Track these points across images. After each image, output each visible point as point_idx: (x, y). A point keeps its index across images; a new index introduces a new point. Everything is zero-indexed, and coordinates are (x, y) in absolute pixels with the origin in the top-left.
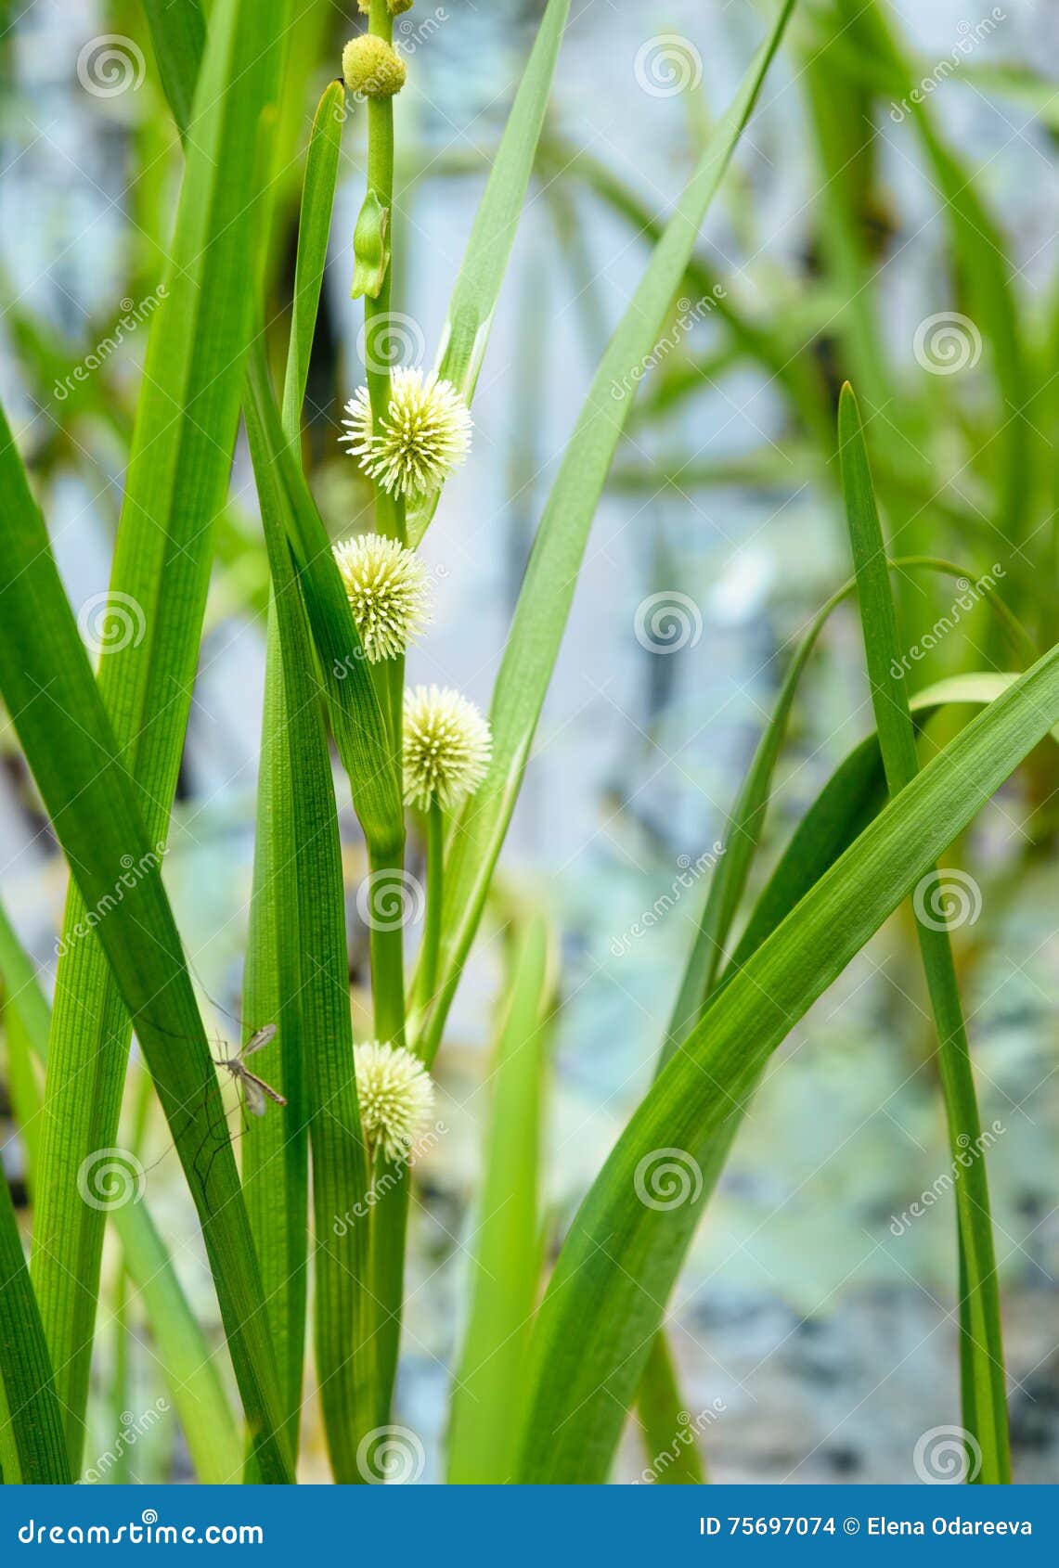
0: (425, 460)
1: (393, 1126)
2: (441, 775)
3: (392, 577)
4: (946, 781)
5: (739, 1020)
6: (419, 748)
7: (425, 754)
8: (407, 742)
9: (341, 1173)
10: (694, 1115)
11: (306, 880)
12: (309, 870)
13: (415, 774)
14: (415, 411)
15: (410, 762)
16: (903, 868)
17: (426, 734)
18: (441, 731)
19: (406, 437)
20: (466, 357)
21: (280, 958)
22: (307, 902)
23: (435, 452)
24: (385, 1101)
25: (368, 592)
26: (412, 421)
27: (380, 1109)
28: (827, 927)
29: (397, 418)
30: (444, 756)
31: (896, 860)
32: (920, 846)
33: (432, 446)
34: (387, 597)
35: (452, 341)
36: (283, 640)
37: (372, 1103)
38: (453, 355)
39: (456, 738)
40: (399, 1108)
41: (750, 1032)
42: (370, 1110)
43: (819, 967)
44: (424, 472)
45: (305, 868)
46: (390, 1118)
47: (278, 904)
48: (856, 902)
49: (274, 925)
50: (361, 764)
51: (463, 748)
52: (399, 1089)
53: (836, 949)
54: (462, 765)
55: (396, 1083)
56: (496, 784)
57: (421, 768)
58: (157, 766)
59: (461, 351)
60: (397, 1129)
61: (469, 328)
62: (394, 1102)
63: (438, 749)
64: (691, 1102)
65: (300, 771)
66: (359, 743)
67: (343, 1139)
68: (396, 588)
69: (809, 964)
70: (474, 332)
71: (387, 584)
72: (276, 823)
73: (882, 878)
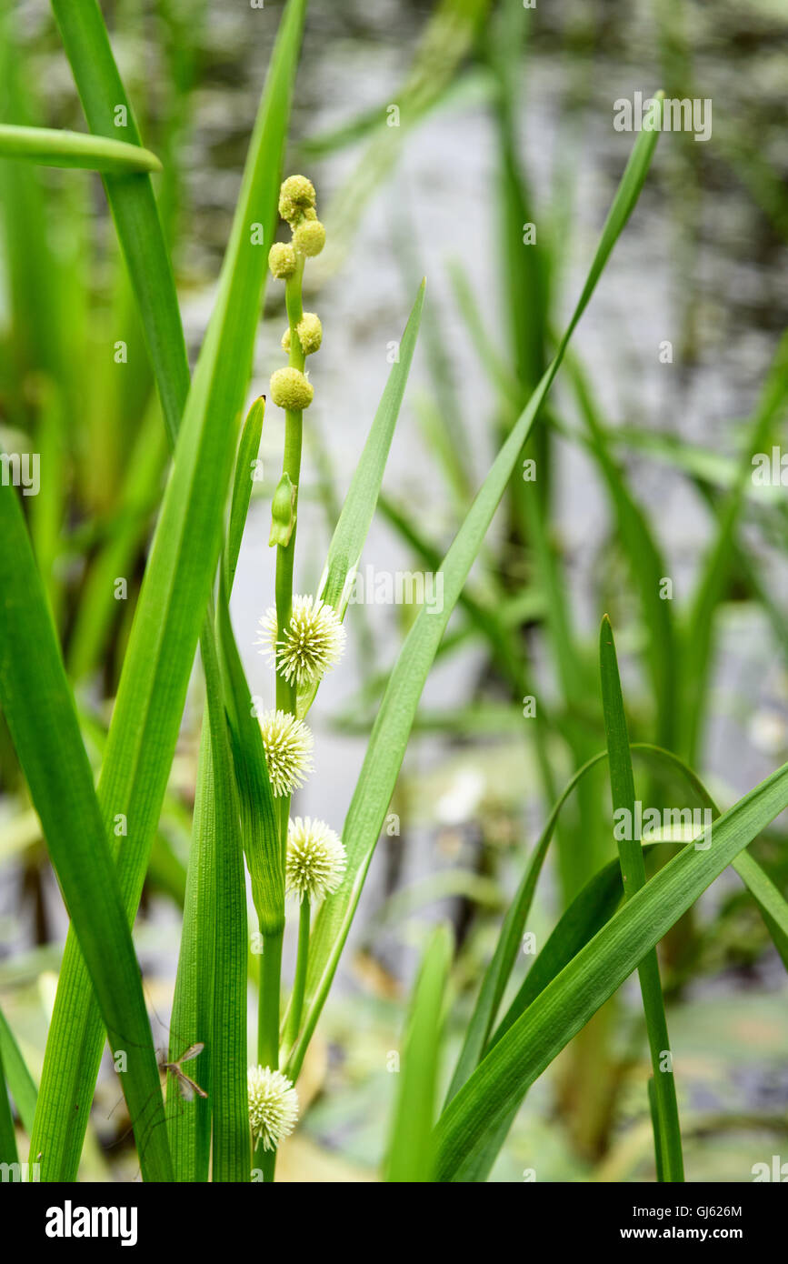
0: (313, 658)
1: (270, 1125)
2: (312, 880)
3: (288, 738)
4: (664, 891)
5: (514, 1055)
6: (297, 860)
7: (302, 864)
8: (289, 856)
9: (233, 1156)
10: (480, 1122)
11: (221, 948)
12: (224, 940)
13: (294, 878)
14: (308, 625)
15: (291, 869)
16: (632, 950)
17: (302, 850)
18: (314, 849)
19: (302, 643)
20: (339, 590)
21: (198, 1003)
22: (221, 963)
23: (320, 653)
24: (265, 1107)
25: (272, 748)
26: (306, 632)
27: (261, 1112)
28: (578, 991)
29: (295, 629)
30: (314, 866)
31: (628, 944)
32: (644, 935)
33: (319, 650)
34: (284, 753)
35: (329, 579)
36: (216, 778)
37: (256, 1108)
38: (330, 588)
39: (324, 854)
40: (275, 1112)
41: (522, 1063)
42: (256, 1113)
43: (572, 1019)
44: (312, 667)
45: (221, 938)
46: (269, 1119)
47: (199, 965)
48: (599, 974)
49: (195, 980)
50: (262, 868)
51: (328, 861)
52: (276, 1099)
53: (584, 1006)
54: (326, 873)
55: (274, 1094)
56: (345, 890)
57: (298, 874)
58: (133, 860)
59: (335, 586)
60: (272, 1127)
61: (341, 571)
62: (272, 1108)
63: (310, 861)
64: (479, 1113)
65: (222, 870)
66: (262, 852)
67: (236, 1132)
68: (290, 747)
69: (565, 1016)
70: (345, 574)
71: (285, 743)
72: (200, 908)
73: (618, 957)
